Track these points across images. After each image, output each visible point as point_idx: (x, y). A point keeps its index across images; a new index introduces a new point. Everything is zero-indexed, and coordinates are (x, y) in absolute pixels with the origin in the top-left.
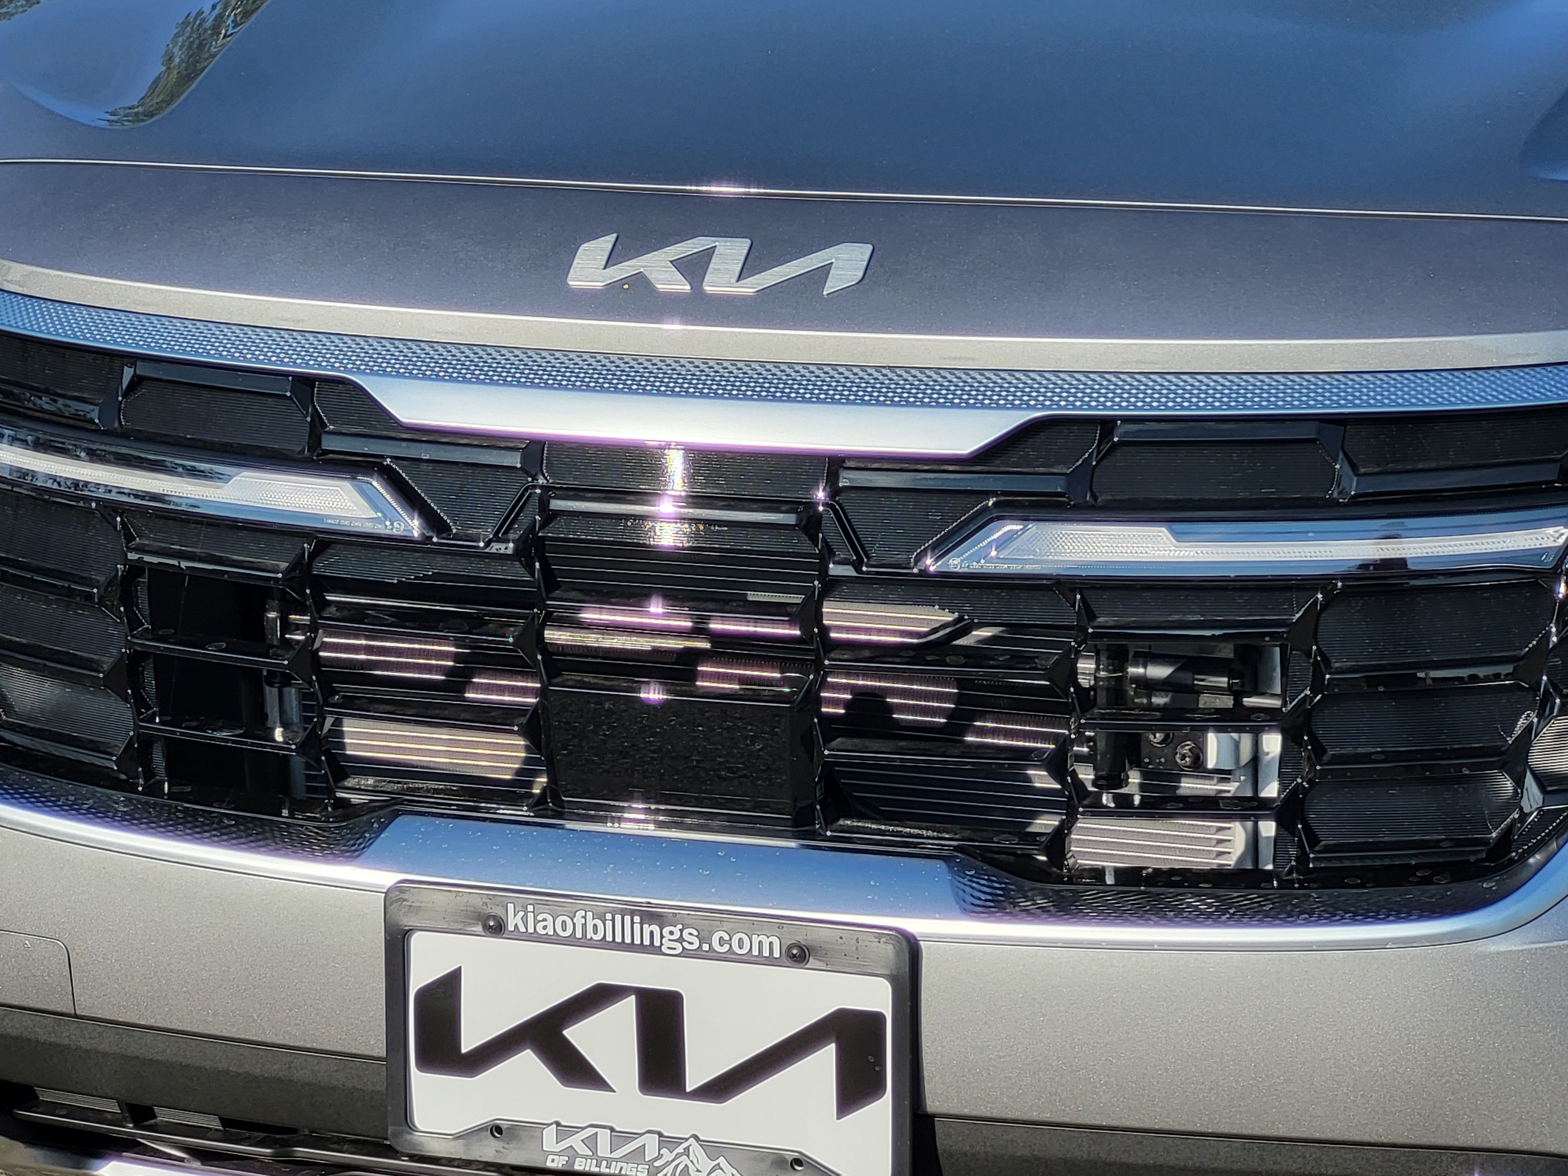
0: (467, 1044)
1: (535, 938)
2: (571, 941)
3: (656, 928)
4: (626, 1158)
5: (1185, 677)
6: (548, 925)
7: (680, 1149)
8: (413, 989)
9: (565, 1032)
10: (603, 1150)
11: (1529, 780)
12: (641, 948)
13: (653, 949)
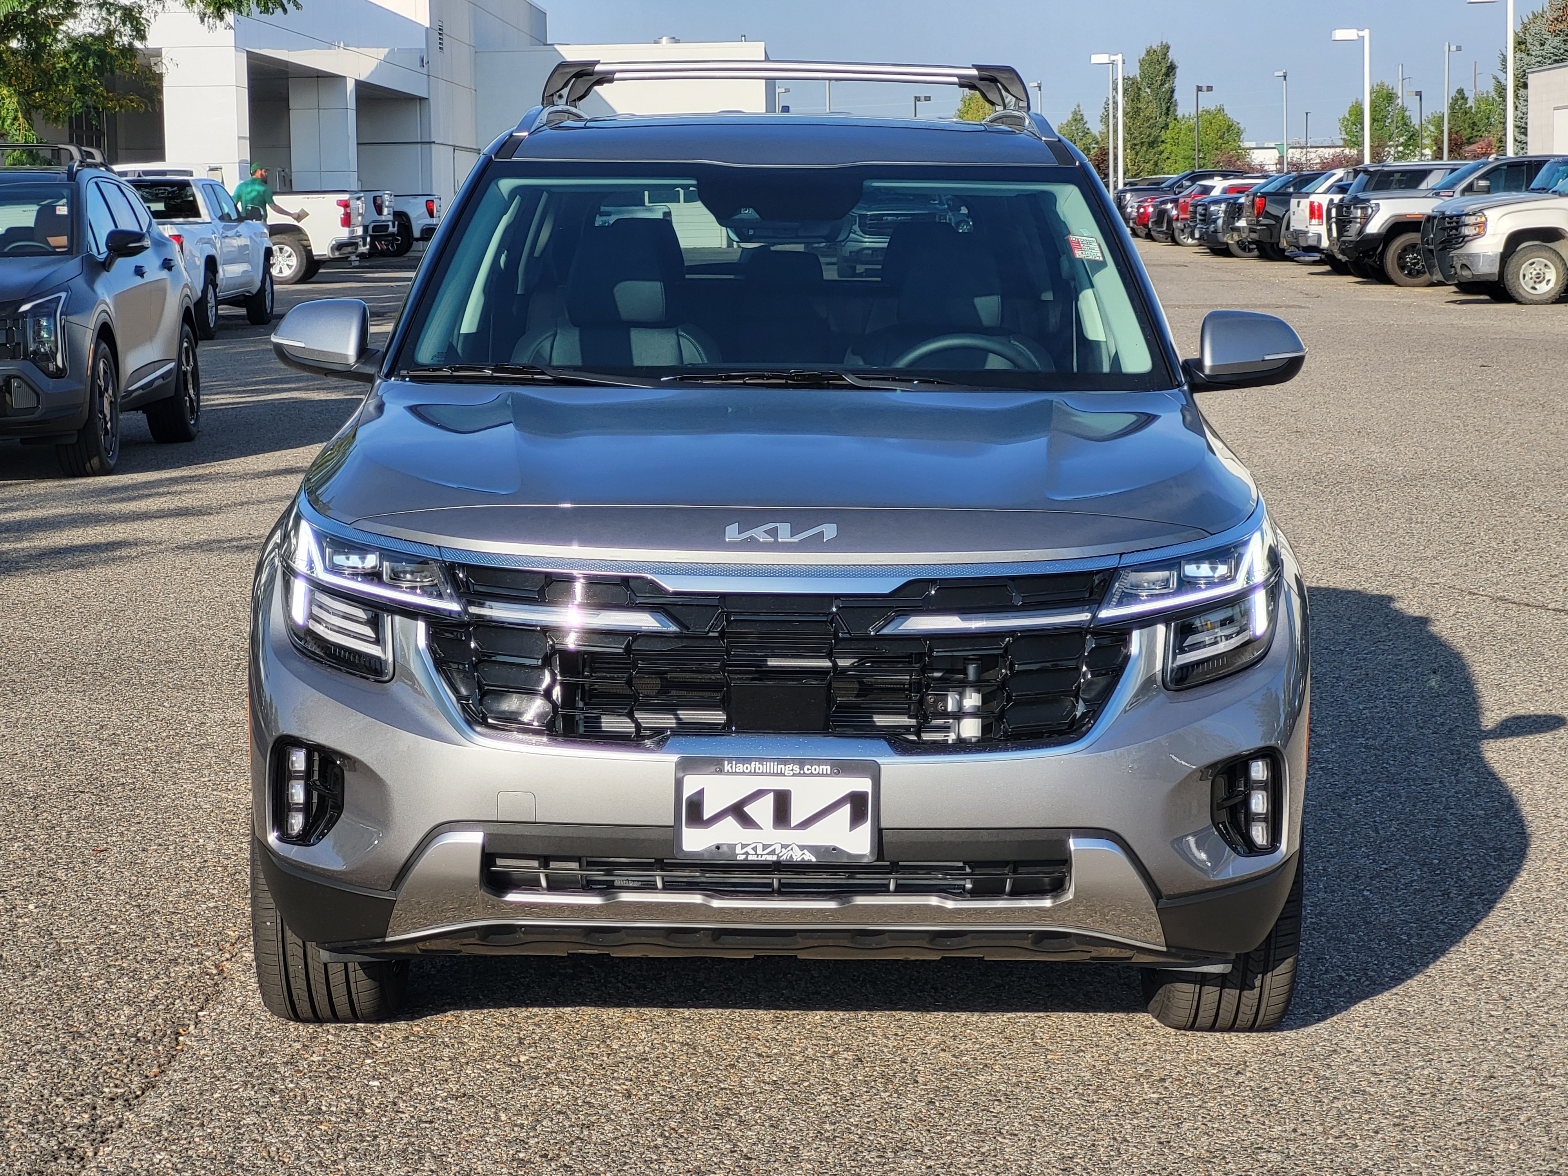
0: (706, 817)
1: (736, 773)
2: (750, 774)
3: (783, 766)
4: (768, 854)
5: (948, 676)
6: (740, 768)
7: (789, 848)
8: (685, 796)
9: (745, 809)
10: (760, 851)
11: (1080, 701)
12: (777, 775)
13: (782, 774)
